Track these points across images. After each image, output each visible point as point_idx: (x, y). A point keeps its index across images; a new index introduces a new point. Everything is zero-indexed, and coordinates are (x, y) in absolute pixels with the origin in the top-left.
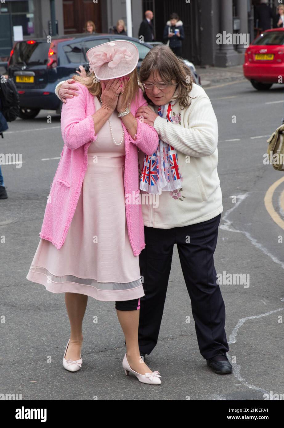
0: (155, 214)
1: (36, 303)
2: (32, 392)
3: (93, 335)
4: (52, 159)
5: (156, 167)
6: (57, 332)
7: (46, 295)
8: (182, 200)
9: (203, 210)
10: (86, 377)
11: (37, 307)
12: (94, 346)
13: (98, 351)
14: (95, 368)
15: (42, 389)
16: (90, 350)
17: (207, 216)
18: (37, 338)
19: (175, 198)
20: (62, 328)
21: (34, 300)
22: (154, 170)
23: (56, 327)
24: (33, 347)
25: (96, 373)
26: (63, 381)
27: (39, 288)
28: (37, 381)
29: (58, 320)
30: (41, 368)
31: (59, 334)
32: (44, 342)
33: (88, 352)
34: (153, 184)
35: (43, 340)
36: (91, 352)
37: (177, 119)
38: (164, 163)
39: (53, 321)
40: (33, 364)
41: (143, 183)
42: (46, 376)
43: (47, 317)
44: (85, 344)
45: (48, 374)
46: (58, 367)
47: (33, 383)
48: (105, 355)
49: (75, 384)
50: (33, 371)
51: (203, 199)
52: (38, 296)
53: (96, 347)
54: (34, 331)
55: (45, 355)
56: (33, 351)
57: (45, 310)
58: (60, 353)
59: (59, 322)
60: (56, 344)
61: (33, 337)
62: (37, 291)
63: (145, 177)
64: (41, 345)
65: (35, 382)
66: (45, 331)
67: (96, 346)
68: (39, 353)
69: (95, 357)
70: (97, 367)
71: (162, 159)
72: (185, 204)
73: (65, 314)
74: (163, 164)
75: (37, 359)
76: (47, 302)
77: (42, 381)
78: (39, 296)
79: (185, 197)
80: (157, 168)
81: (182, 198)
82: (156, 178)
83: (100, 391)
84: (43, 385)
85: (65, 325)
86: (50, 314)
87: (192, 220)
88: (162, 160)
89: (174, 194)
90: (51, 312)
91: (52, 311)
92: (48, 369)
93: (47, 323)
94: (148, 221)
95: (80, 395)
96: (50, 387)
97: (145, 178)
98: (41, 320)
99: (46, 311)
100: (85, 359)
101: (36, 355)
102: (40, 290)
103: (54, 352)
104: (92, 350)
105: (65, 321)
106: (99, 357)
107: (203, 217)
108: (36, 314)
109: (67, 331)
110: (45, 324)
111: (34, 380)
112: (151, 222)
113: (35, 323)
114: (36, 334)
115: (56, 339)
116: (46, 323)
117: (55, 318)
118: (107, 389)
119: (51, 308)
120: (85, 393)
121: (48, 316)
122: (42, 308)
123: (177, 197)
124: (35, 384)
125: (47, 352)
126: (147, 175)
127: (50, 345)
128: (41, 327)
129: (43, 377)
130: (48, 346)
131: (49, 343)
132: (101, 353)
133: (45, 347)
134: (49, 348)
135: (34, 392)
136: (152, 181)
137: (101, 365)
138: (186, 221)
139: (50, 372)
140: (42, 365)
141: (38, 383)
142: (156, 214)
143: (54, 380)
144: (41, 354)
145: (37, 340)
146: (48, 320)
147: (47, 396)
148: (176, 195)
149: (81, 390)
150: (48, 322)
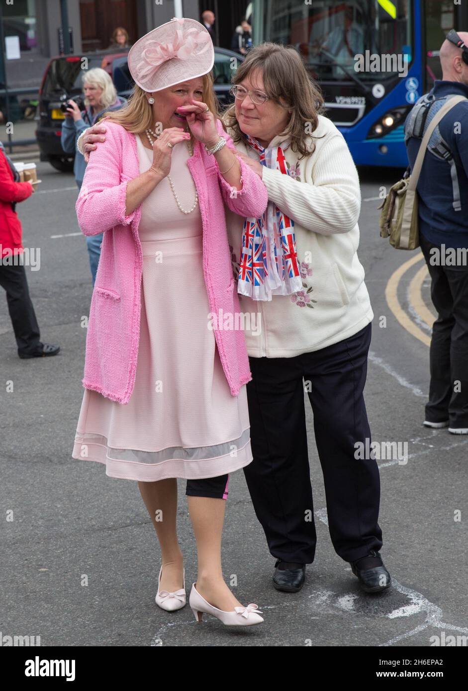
0: (268, 336)
1: (46, 452)
2: (42, 585)
3: (131, 499)
4: (66, 235)
5: (262, 255)
6: (77, 496)
7: (60, 440)
8: (312, 307)
9: (345, 320)
10: (122, 561)
11: (48, 458)
12: (134, 515)
13: (140, 522)
14: (136, 548)
15: (57, 580)
16: (129, 522)
17: (349, 329)
18: (49, 504)
19: (301, 304)
20: (86, 489)
21: (42, 448)
22: (258, 260)
23: (76, 487)
24: (42, 519)
25: (137, 554)
26: (88, 568)
27: (50, 430)
28: (49, 568)
29: (79, 477)
30: (54, 549)
31: (81, 497)
32: (58, 511)
33: (125, 524)
34: (257, 284)
35: (57, 508)
36: (129, 524)
37: (293, 173)
38: (275, 248)
39: (72, 479)
40: (42, 543)
41: (242, 283)
42: (62, 561)
43: (62, 474)
44: (120, 512)
45: (66, 558)
46: (81, 547)
47: (43, 572)
48: (150, 529)
49: (106, 573)
50: (43, 554)
51: (345, 302)
52: (48, 442)
53: (137, 517)
54: (43, 494)
55: (61, 530)
56: (42, 523)
57: (59, 462)
58: (82, 526)
59: (80, 479)
60: (76, 513)
61: (43, 503)
62: (47, 435)
63: (246, 272)
64: (55, 515)
65: (46, 571)
66: (61, 494)
67: (137, 515)
68: (52, 527)
69: (135, 532)
70: (138, 547)
71: (272, 242)
72: (317, 313)
73: (90, 468)
74: (273, 250)
75: (48, 537)
76: (63, 451)
77: (57, 569)
78: (50, 442)
79: (316, 302)
80: (264, 258)
81: (312, 303)
82: (263, 274)
83: (143, 581)
84: (57, 575)
85: (90, 485)
86: (68, 468)
87: (328, 338)
88: (272, 244)
89: (299, 299)
90: (69, 466)
91: (71, 464)
92: (66, 551)
93: (64, 482)
94: (257, 347)
95: (114, 588)
96: (69, 577)
97: (246, 274)
98: (53, 477)
99: (62, 464)
100: (121, 534)
101: (47, 530)
102: (51, 432)
103: (75, 524)
104: (131, 521)
105: (89, 479)
106: (142, 532)
107: (344, 331)
108: (47, 468)
109: (93, 493)
110: (60, 483)
111: (45, 568)
112: (262, 348)
113: (46, 482)
114: (46, 499)
115: (76, 506)
116: (62, 482)
117: (75, 475)
118: (154, 578)
119: (68, 459)
120: (121, 586)
121: (64, 472)
122: (55, 460)
123: (303, 303)
124: (46, 574)
125: (63, 525)
126: (248, 268)
127: (67, 514)
128: (54, 488)
129: (58, 563)
130: (65, 516)
131: (67, 512)
132: (144, 525)
133: (60, 517)
134: (67, 519)
135: (45, 585)
136: (255, 279)
137: (145, 544)
138: (321, 341)
139: (68, 555)
140: (56, 545)
141: (51, 572)
142: (270, 334)
143: (75, 566)
144: (55, 528)
145: (49, 508)
146: (65, 478)
147: (65, 590)
148: (303, 300)
149: (114, 581)
150: (65, 480)
